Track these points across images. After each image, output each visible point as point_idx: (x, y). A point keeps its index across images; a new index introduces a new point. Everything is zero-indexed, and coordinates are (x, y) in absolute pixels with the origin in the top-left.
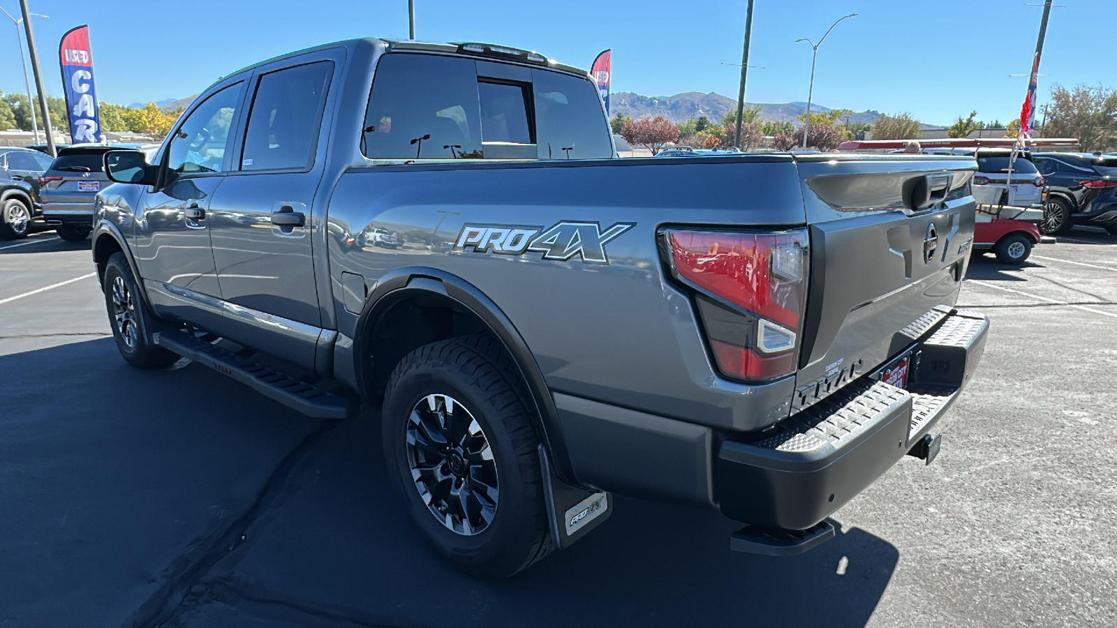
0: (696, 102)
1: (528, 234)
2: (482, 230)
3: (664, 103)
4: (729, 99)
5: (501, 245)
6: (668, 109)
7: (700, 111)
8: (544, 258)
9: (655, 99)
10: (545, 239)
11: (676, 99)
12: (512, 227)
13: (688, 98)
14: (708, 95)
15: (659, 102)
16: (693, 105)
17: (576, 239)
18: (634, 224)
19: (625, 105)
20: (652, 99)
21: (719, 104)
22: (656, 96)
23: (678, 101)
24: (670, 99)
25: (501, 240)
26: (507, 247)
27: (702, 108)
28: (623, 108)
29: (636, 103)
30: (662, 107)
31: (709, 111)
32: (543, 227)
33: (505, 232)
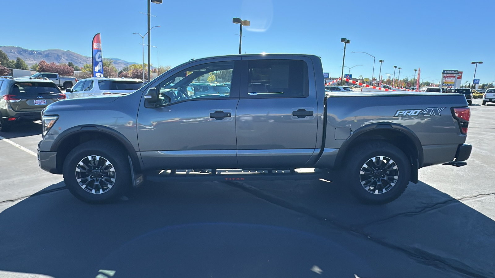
0: (60, 54)
1: (419, 111)
2: (404, 111)
3: (40, 54)
4: (78, 54)
5: (411, 114)
6: (44, 57)
7: (63, 59)
8: (424, 116)
9: (34, 51)
10: (424, 112)
11: (48, 52)
12: (414, 110)
13: (55, 52)
14: (66, 52)
15: (37, 53)
16: (58, 56)
17: (432, 111)
18: (446, 108)
19: (15, 53)
20: (32, 51)
21: (73, 56)
22: (35, 50)
23: (49, 53)
24: (44, 52)
25: (411, 113)
26: (413, 115)
27: (64, 58)
28: (14, 55)
29: (22, 53)
30: (39, 55)
31: (68, 59)
32: (423, 109)
33: (412, 111)
